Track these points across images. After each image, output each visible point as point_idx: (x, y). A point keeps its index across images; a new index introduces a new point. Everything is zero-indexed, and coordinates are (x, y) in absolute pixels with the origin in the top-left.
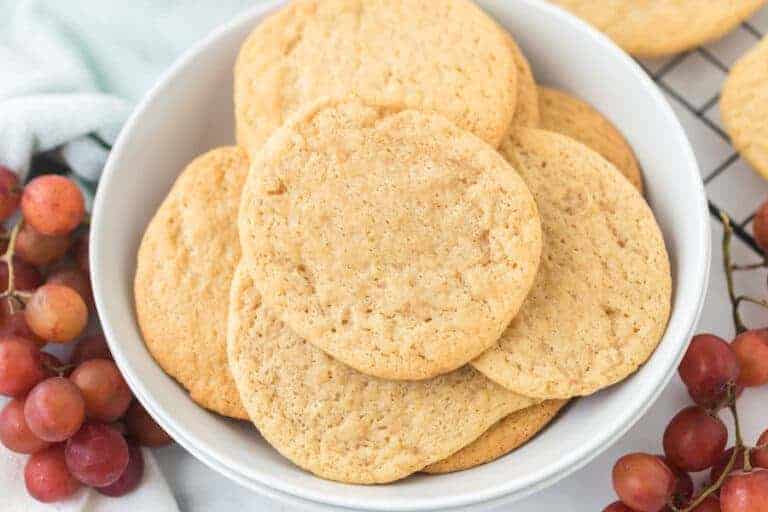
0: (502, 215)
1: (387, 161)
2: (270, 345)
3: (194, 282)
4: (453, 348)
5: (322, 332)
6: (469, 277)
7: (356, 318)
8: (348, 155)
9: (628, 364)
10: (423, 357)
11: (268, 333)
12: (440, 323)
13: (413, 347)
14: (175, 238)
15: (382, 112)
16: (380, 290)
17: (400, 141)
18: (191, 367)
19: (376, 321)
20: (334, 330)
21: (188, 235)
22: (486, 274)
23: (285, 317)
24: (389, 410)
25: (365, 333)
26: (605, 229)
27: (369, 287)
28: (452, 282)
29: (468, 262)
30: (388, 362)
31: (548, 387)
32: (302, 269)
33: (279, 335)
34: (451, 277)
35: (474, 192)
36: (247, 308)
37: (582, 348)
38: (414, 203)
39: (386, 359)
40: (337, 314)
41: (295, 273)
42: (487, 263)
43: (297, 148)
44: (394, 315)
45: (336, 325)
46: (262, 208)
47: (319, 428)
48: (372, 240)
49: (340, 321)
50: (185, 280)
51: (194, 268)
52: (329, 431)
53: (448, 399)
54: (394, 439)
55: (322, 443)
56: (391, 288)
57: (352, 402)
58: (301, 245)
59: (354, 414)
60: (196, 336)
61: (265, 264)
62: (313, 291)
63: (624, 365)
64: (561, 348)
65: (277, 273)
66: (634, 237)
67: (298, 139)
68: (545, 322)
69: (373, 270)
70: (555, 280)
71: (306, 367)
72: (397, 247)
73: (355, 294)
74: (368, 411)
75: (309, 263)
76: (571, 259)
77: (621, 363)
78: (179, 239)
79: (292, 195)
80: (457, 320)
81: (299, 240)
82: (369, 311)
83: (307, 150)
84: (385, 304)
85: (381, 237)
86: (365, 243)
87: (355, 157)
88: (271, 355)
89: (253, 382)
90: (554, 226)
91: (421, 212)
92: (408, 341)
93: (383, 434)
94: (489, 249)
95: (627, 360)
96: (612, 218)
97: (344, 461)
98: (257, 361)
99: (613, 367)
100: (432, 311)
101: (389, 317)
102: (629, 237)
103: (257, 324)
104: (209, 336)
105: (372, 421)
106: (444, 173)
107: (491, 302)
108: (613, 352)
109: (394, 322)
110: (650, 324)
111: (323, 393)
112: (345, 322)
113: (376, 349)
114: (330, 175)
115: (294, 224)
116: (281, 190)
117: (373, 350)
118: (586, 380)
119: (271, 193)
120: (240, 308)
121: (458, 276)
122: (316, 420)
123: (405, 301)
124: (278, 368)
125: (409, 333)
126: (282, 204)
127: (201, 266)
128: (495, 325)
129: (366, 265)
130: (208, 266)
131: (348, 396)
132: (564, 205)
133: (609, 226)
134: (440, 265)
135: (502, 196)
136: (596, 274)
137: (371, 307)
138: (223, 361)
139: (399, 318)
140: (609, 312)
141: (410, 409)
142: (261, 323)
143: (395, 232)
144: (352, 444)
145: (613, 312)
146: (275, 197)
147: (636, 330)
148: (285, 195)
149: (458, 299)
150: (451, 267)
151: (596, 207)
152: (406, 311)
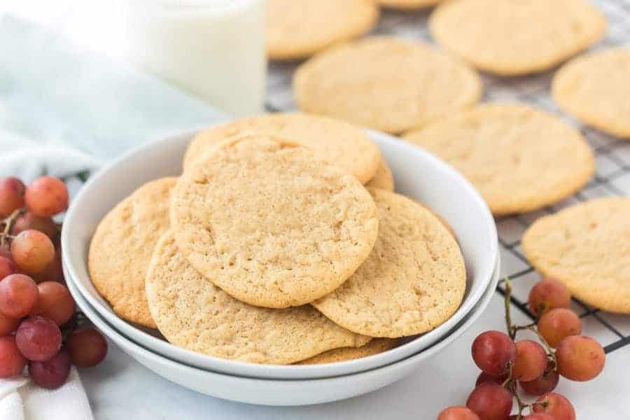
0: (354, 213)
1: (281, 173)
2: (176, 277)
3: (133, 243)
4: (304, 287)
5: (214, 267)
6: (323, 246)
7: (240, 261)
8: (255, 166)
9: (425, 323)
10: (282, 291)
11: (176, 270)
12: (298, 272)
13: (276, 283)
14: (126, 218)
15: (283, 146)
16: (260, 247)
17: (292, 163)
18: (118, 289)
19: (254, 265)
20: (223, 268)
21: (135, 218)
22: (335, 247)
23: (191, 258)
24: (252, 328)
25: (244, 271)
26: (424, 249)
27: (252, 245)
28: (312, 248)
29: (324, 238)
30: (256, 291)
31: (366, 326)
32: (209, 230)
33: (184, 272)
34: (311, 245)
35: (336, 197)
36: (165, 255)
37: (394, 306)
38: (294, 197)
39: (255, 289)
40: (227, 258)
41: (204, 232)
42: (338, 240)
43: (221, 158)
44: (266, 264)
45: (224, 265)
46: (190, 190)
47: (200, 329)
48: (261, 216)
49: (228, 264)
50: (127, 241)
51: (134, 235)
52: (206, 331)
53: (294, 328)
54: (251, 344)
55: (199, 338)
56: (268, 246)
57: (226, 318)
58: (211, 214)
59: (226, 325)
60: (126, 272)
61: (184, 223)
62: (214, 243)
63: (423, 323)
64: (380, 305)
65: (190, 229)
66: (444, 256)
67: (223, 154)
68: (371, 289)
69: (258, 233)
70: (383, 267)
71: (198, 293)
72: (277, 222)
73: (242, 247)
74: (237, 325)
75: (215, 227)
76: (397, 259)
77: (421, 320)
78: (128, 221)
79: (211, 186)
80: (309, 271)
81: (209, 211)
82: (249, 260)
83: (228, 161)
84: (262, 255)
85: (267, 215)
86: (255, 217)
87: (259, 168)
88: (176, 283)
89: (159, 295)
90: (388, 239)
91: (297, 204)
92: (273, 279)
93: (245, 340)
94: (340, 233)
95: (426, 319)
96: (430, 245)
97: (213, 349)
98: (165, 285)
99: (415, 322)
100: (293, 263)
101: (263, 264)
102: (440, 256)
103: (170, 264)
104: (135, 273)
105: (238, 332)
106: (318, 183)
107: (335, 263)
108: (416, 313)
109: (266, 268)
110: (445, 303)
111: (207, 309)
112: (231, 264)
113: (250, 282)
114: (240, 175)
115: (209, 201)
116: (205, 182)
117: (248, 282)
118: (394, 326)
119: (197, 182)
120: (161, 254)
121: (316, 245)
122: (198, 324)
123: (276, 255)
124: (179, 290)
125: (274, 274)
126: (204, 190)
127: (140, 235)
128: (335, 278)
129: (253, 231)
130: (144, 235)
131: (224, 313)
132: (399, 231)
133: (428, 249)
134: (304, 237)
135: (355, 203)
136: (413, 270)
137: (251, 257)
138: (142, 288)
139: (270, 266)
140: (418, 293)
141: (266, 330)
142: (173, 263)
143: (277, 213)
144: (221, 342)
145: (421, 294)
146: (199, 185)
147: (435, 305)
148: (207, 185)
149: (313, 258)
150: (312, 239)
151: (421, 237)
152: (276, 261)
